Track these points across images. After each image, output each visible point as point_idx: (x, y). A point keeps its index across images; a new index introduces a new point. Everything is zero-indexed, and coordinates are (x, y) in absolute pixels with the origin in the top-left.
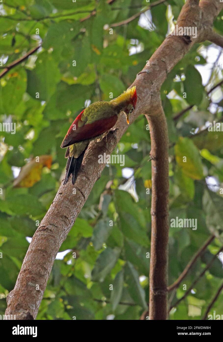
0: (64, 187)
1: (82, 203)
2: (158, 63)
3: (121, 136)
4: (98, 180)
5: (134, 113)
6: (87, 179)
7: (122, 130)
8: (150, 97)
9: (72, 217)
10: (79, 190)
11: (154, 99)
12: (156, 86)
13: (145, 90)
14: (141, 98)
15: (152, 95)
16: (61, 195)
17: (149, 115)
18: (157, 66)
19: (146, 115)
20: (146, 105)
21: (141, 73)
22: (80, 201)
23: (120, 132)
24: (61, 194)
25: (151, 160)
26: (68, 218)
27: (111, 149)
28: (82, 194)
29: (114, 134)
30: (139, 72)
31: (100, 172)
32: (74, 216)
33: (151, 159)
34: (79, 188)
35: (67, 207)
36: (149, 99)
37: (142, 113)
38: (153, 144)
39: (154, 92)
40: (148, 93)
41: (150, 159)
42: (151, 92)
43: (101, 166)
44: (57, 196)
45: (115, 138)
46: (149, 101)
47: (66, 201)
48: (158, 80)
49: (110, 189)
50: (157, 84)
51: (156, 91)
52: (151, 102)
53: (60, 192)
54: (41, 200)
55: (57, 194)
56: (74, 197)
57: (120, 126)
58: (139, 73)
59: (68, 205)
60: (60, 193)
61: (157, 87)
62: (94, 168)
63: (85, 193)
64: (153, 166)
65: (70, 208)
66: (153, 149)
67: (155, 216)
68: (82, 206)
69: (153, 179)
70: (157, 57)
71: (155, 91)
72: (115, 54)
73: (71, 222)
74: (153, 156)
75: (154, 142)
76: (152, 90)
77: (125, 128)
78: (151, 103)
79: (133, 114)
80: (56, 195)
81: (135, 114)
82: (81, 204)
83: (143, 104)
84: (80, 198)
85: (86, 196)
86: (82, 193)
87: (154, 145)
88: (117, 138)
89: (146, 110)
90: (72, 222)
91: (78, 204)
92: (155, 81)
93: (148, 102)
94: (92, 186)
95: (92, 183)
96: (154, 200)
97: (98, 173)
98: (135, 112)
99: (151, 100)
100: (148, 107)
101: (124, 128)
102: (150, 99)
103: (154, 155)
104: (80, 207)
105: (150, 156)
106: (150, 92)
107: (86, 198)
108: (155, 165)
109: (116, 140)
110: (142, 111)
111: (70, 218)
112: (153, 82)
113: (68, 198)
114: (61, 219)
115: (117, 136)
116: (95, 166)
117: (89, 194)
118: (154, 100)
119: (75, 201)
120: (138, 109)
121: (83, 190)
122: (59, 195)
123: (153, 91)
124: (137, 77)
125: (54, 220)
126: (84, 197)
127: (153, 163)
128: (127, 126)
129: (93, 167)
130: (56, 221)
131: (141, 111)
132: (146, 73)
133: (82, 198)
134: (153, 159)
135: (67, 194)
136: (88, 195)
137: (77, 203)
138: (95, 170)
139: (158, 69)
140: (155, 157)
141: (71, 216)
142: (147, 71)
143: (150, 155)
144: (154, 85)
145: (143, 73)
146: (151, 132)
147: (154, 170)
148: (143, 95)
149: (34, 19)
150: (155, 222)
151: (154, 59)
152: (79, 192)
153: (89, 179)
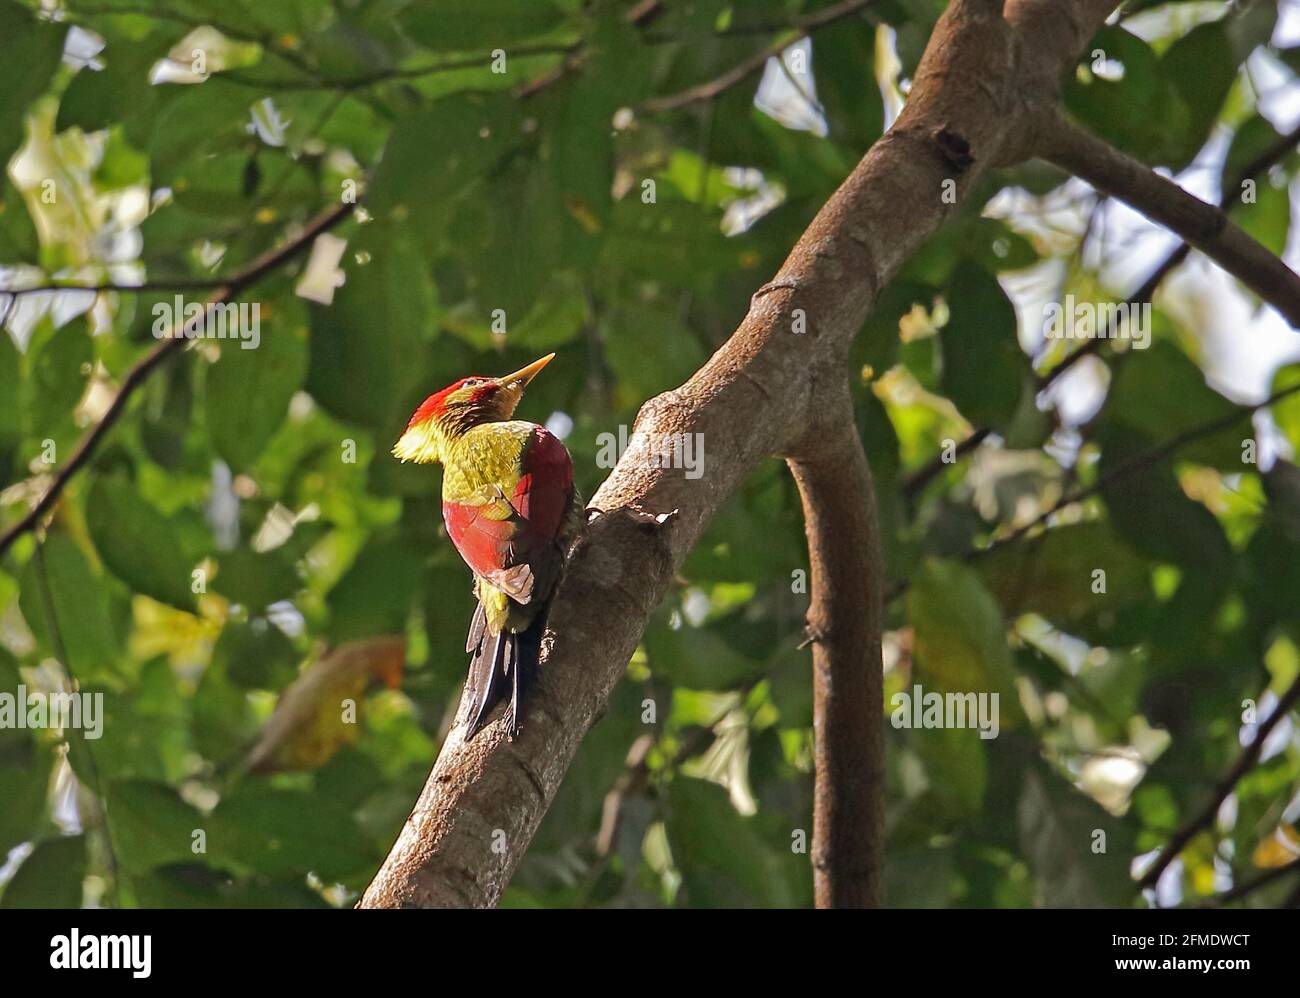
0: (458, 754)
1: (531, 818)
2: (837, 249)
3: (689, 547)
4: (595, 726)
5: (743, 453)
6: (550, 722)
7: (692, 522)
8: (808, 386)
9: (490, 874)
10: (521, 765)
11: (823, 397)
12: (829, 342)
13: (787, 360)
14: (769, 391)
15: (814, 380)
16: (448, 786)
17: (801, 460)
18: (833, 261)
19: (789, 462)
20: (790, 422)
21: (768, 291)
22: (525, 810)
23: (685, 530)
24: (447, 779)
25: (811, 642)
26: (474, 879)
27: (647, 599)
28: (532, 780)
29: (660, 537)
30: (760, 287)
31: (606, 690)
32: (500, 870)
33: (812, 638)
34: (522, 756)
35: (472, 832)
36: (802, 395)
37: (774, 451)
38: (820, 579)
39: (823, 367)
40: (797, 373)
41: (807, 641)
42: (812, 368)
43: (610, 669)
44: (430, 787)
45: (665, 556)
46: (801, 404)
47: (469, 810)
48: (837, 319)
49: (643, 769)
50: (836, 336)
51: (832, 361)
52: (811, 410)
53: (443, 773)
54: (362, 816)
55: (429, 783)
56: (499, 795)
57: (686, 506)
58: (760, 290)
59: (476, 826)
60: (440, 779)
61: (833, 344)
62: (581, 676)
63: (545, 775)
64: (821, 668)
65: (481, 837)
66: (821, 598)
67: (828, 871)
68: (533, 828)
69: (818, 721)
70: (833, 223)
71: (827, 364)
72: (666, 226)
73: (487, 895)
74: (818, 626)
75: (822, 568)
76: (813, 359)
77: (706, 511)
78: (809, 411)
79: (738, 456)
80: (427, 787)
81: (744, 456)
82: (527, 820)
83: (779, 414)
84: (524, 797)
85: (547, 788)
86: (530, 775)
87: (825, 584)
88: (672, 552)
89: (790, 438)
90: (491, 895)
91: (517, 821)
92: (827, 320)
93: (798, 408)
94: (573, 747)
95: (573, 736)
96: (826, 805)
97: (598, 695)
98: (745, 450)
99: (810, 399)
100: (798, 429)
101: (699, 515)
102: (808, 394)
103: (824, 622)
104: (523, 834)
105: (808, 628)
106: (805, 369)
107: (549, 797)
108: (827, 666)
109: (668, 560)
110: (773, 442)
111: (482, 876)
112: (819, 326)
113: (475, 799)
114: (448, 882)
115: (672, 544)
116: (584, 668)
117: (560, 781)
118: (820, 400)
119: (503, 810)
120: (759, 437)
121: (536, 765)
122: (438, 787)
123: (818, 361)
124: (752, 308)
125: (416, 889)
126: (541, 793)
127: (819, 653)
128: (714, 505)
129: (577, 672)
130: (428, 892)
131: (770, 443)
132: (791, 291)
133: (533, 796)
134: (817, 639)
135: (470, 780)
136: (558, 785)
137: (512, 819)
138: (583, 685)
139: (837, 275)
140: (828, 629)
141: (487, 870)
142: (791, 280)
143: (808, 623)
144: (820, 337)
145: (777, 288)
146: (811, 531)
147: (822, 684)
148: (779, 378)
149: (329, 84)
150: (827, 894)
151: (821, 233)
152: (518, 774)
153: (558, 720)
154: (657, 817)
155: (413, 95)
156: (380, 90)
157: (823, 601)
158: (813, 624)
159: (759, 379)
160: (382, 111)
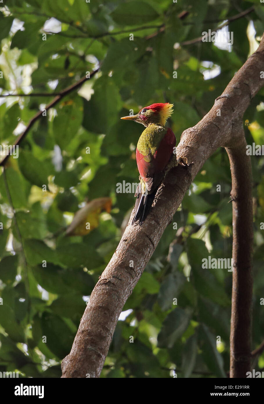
0: (129, 233)
1: (150, 252)
2: (240, 86)
3: (196, 173)
4: (169, 225)
5: (212, 146)
6: (156, 224)
7: (197, 166)
8: (231, 126)
9: (138, 268)
10: (147, 236)
11: (235, 129)
12: (237, 113)
13: (225, 119)
14: (220, 128)
15: (233, 124)
16: (126, 242)
17: (229, 148)
18: (239, 90)
19: (226, 148)
20: (226, 136)
21: (220, 98)
22: (149, 249)
23: (195, 168)
24: (126, 240)
25: (232, 201)
26: (134, 270)
27: (184, 188)
28: (151, 241)
29: (188, 170)
31: (172, 215)
32: (141, 267)
33: (232, 200)
34: (148, 234)
35: (133, 256)
36: (229, 129)
37: (221, 145)
38: (234, 182)
39: (236, 121)
40: (228, 122)
41: (231, 200)
42: (232, 121)
43: (173, 208)
44: (121, 243)
45: (189, 176)
46: (229, 132)
47: (132, 249)
48: (240, 107)
49: (181, 237)
50: (239, 111)
51: (238, 119)
52: (232, 133)
53: (125, 239)
54: (99, 250)
55: (121, 242)
56: (141, 245)
57: (196, 161)
58: (217, 98)
59: (134, 254)
60: (124, 240)
61: (238, 114)
62: (165, 211)
63: (154, 239)
64: (235, 208)
65: (136, 257)
66: (235, 188)
67: (236, 268)
68: (151, 255)
69: (234, 224)
70: (239, 78)
71: (237, 120)
72: (188, 78)
73: (138, 274)
74: (234, 196)
75: (235, 179)
76: (233, 118)
77: (201, 162)
78: (231, 133)
79: (211, 146)
80: (120, 243)
81: (213, 146)
82: (149, 252)
83: (223, 134)
84: (148, 246)
85: (155, 243)
86: (150, 239)
87: (236, 184)
88: (192, 174)
89: (226, 141)
90: (139, 274)
91: (146, 253)
92: (237, 107)
93: (228, 133)
94: (163, 231)
95: (163, 228)
96: (236, 248)
97: (170, 216)
98: (213, 145)
99: (232, 130)
100: (228, 138)
101: (199, 164)
102: (231, 128)
103: (236, 195)
104: (148, 256)
105: (231, 197)
106: (231, 121)
107: (156, 245)
108: (236, 207)
109: (190, 176)
110: (221, 142)
111: (136, 269)
112: (235, 108)
113: (134, 246)
114: (126, 270)
115: (192, 172)
116: (166, 208)
117: (159, 241)
118: (235, 130)
119: (142, 249)
120: (217, 141)
121: (152, 236)
122: (123, 243)
123: (234, 119)
124: (215, 103)
125: (117, 272)
126: (153, 245)
127: (234, 204)
128: (204, 161)
129: (164, 209)
130: (120, 273)
131: (220, 143)
132: (226, 98)
133: (151, 245)
134: (234, 200)
135: (132, 241)
136: (158, 242)
137: (145, 252)
138: (166, 213)
139: (240, 94)
140: (237, 197)
141: (138, 267)
142: (227, 95)
143: (231, 195)
144: (235, 112)
145: (222, 97)
146: (232, 168)
147: (235, 213)
148: (223, 124)
149: (90, 36)
150: (236, 274)
151: (235, 81)
152: (147, 239)
153: (158, 223)
154: (184, 250)
155: (113, 40)
156: (105, 38)
157: (235, 189)
158: (233, 195)
159: (217, 124)
160: (105, 44)
